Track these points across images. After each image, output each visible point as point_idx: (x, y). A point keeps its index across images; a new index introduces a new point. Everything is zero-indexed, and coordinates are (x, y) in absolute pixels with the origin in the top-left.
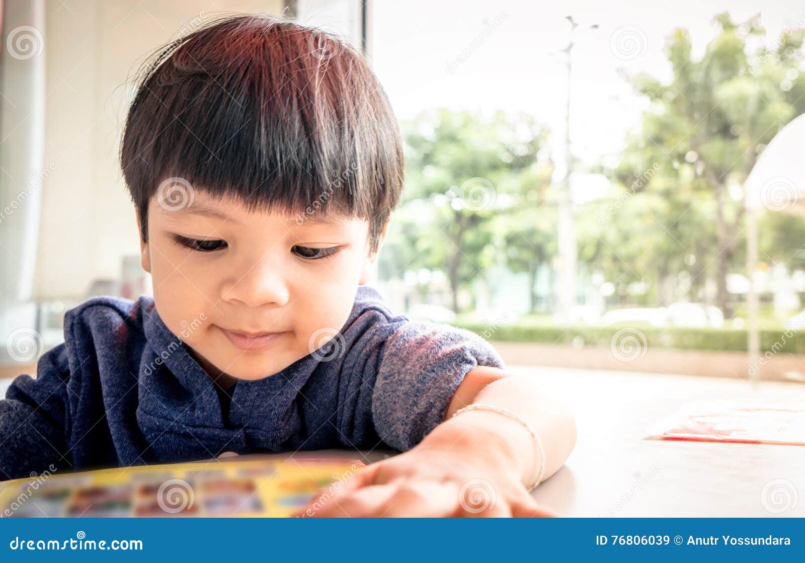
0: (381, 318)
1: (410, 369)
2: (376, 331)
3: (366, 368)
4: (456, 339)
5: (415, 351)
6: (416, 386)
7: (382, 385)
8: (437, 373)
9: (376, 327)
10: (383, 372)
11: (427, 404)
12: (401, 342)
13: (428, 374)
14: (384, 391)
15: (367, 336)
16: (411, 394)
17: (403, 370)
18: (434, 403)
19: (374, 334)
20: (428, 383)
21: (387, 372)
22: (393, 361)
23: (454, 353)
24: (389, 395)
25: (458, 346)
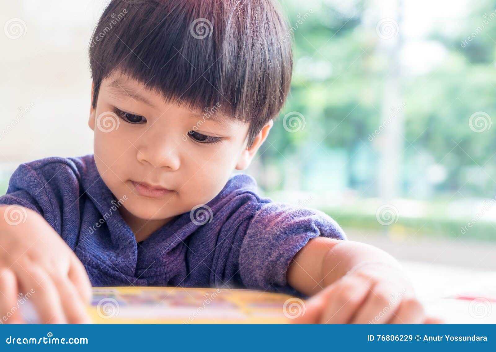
0: (253, 198)
1: (269, 231)
2: (248, 207)
3: (238, 232)
4: (306, 214)
5: (274, 220)
6: (272, 242)
7: (248, 241)
8: (288, 235)
9: (248, 204)
10: (250, 233)
11: (278, 254)
12: (265, 214)
13: (281, 234)
14: (248, 246)
15: (241, 209)
16: (267, 248)
17: (264, 231)
18: (283, 254)
19: (246, 209)
20: (281, 241)
21: (252, 232)
22: (257, 225)
23: (302, 222)
24: (252, 249)
25: (306, 218)
